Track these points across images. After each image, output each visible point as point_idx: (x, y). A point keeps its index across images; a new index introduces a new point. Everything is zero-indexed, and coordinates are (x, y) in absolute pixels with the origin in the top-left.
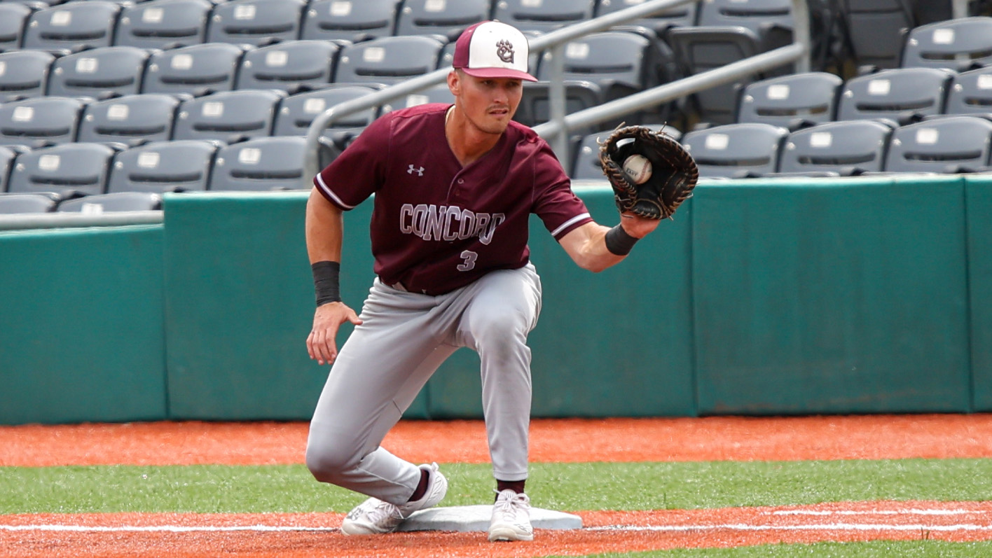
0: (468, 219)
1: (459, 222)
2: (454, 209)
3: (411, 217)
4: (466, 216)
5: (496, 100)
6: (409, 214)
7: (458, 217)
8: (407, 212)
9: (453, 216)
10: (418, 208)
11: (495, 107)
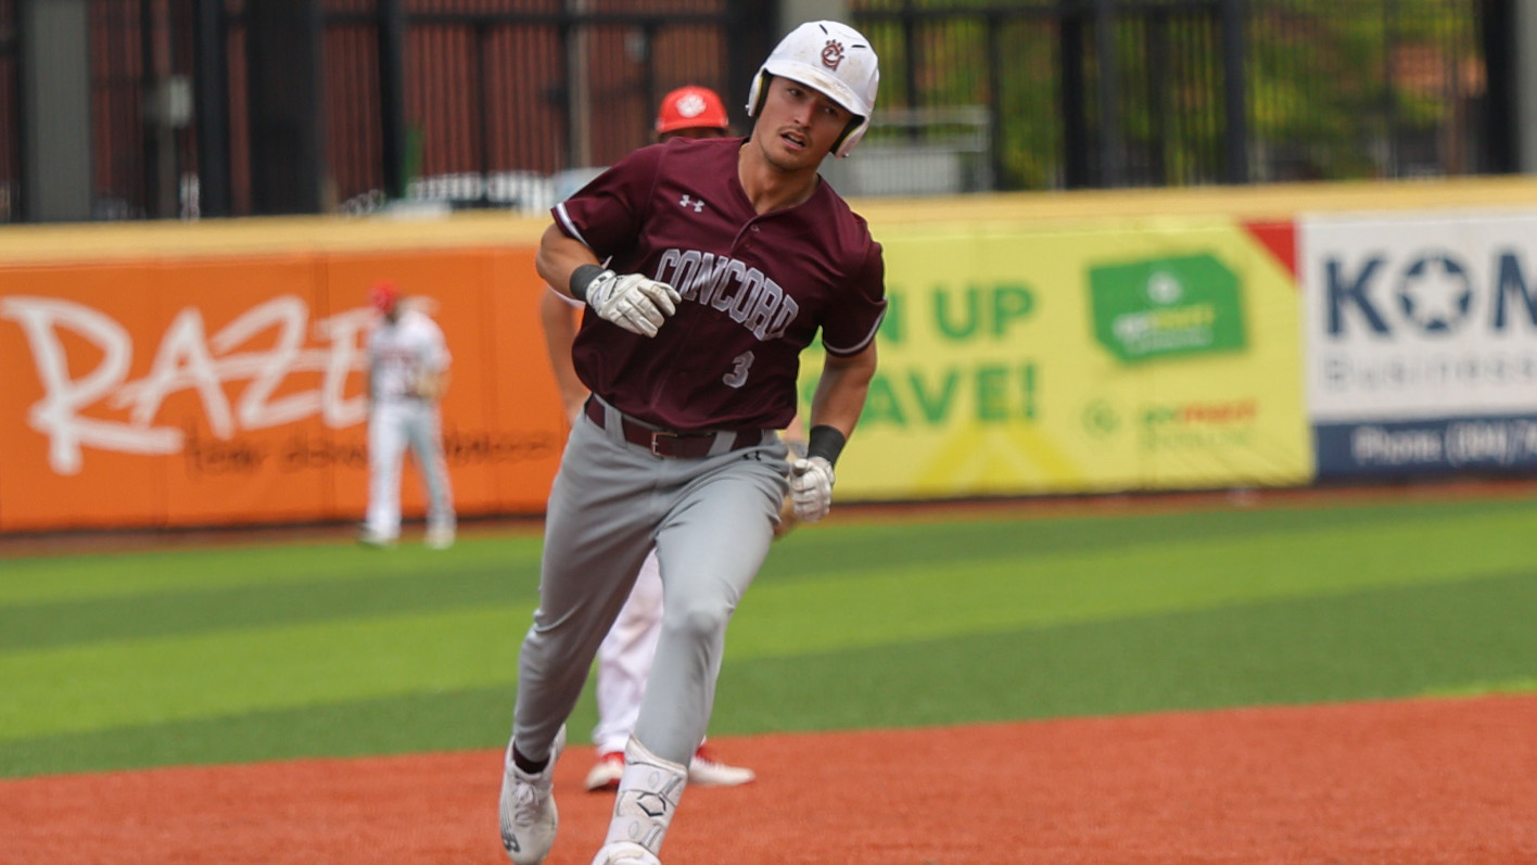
0: (753, 283)
1: (740, 283)
2: (738, 265)
3: (674, 268)
4: (751, 278)
5: (796, 118)
6: (671, 265)
7: (740, 276)
8: (669, 261)
9: (734, 274)
10: (690, 255)
11: (791, 127)
